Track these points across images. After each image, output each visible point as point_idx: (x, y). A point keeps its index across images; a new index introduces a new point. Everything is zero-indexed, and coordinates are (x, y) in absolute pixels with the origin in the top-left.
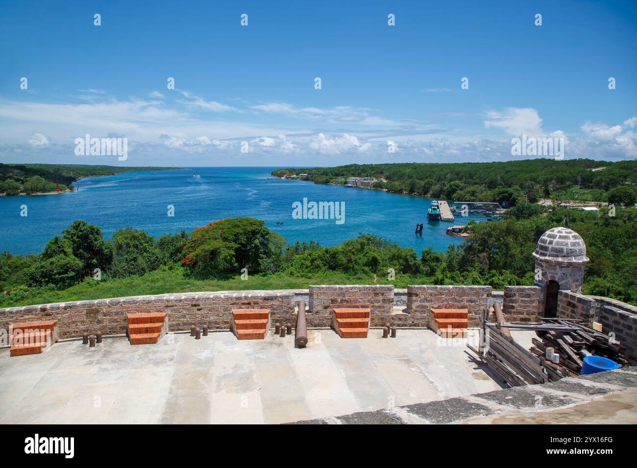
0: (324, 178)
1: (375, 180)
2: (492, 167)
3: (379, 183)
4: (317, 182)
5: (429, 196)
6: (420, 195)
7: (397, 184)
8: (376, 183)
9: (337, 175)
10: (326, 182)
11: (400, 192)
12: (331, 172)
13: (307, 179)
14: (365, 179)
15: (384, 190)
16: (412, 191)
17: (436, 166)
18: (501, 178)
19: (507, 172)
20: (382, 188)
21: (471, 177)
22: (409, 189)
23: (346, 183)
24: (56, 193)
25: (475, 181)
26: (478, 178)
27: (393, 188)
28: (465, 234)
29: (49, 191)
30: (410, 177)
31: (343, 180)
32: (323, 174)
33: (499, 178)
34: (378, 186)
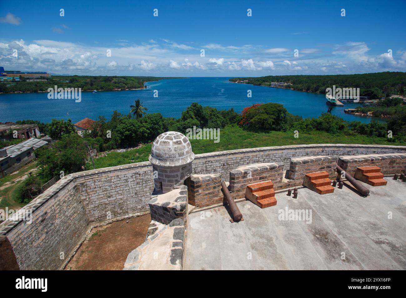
0: (259, 83)
1: (286, 84)
2: (356, 77)
3: (288, 85)
4: (254, 85)
5: (318, 92)
6: (313, 92)
7: (299, 86)
8: (287, 85)
9: (264, 81)
10: (260, 85)
11: (301, 90)
12: (261, 80)
13: (248, 83)
14: (281, 84)
15: (292, 89)
16: (308, 89)
17: (321, 76)
18: (363, 83)
19: (367, 80)
20: (290, 88)
21: (344, 83)
22: (306, 89)
23: (270, 85)
24: (140, 89)
25: (346, 85)
26: (348, 83)
27: (298, 88)
28: (357, 114)
29: (137, 88)
30: (306, 82)
31: (269, 84)
32: (257, 81)
33: (362, 83)
34: (288, 87)
